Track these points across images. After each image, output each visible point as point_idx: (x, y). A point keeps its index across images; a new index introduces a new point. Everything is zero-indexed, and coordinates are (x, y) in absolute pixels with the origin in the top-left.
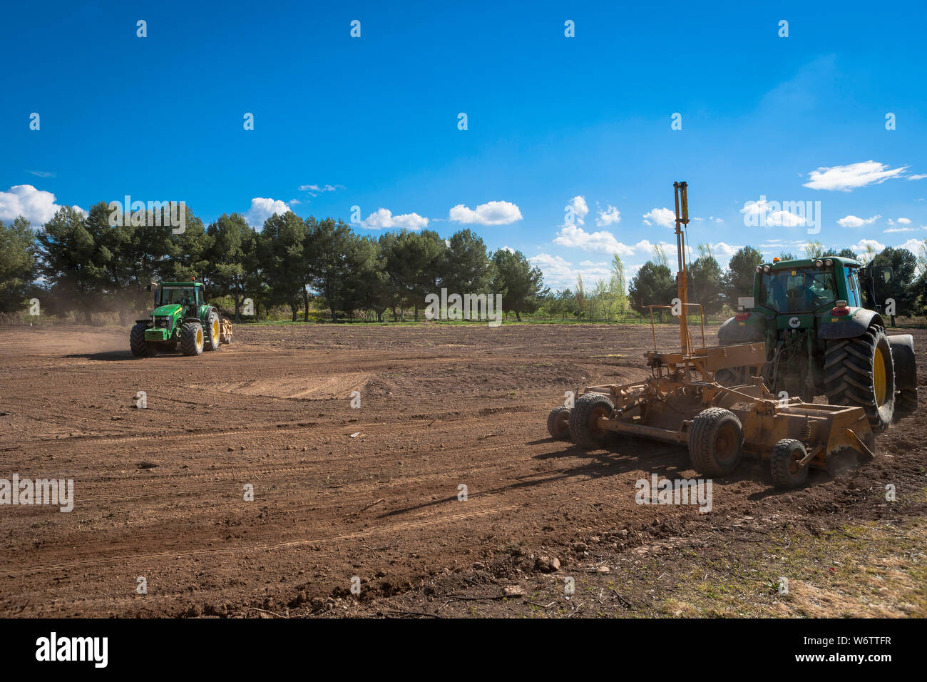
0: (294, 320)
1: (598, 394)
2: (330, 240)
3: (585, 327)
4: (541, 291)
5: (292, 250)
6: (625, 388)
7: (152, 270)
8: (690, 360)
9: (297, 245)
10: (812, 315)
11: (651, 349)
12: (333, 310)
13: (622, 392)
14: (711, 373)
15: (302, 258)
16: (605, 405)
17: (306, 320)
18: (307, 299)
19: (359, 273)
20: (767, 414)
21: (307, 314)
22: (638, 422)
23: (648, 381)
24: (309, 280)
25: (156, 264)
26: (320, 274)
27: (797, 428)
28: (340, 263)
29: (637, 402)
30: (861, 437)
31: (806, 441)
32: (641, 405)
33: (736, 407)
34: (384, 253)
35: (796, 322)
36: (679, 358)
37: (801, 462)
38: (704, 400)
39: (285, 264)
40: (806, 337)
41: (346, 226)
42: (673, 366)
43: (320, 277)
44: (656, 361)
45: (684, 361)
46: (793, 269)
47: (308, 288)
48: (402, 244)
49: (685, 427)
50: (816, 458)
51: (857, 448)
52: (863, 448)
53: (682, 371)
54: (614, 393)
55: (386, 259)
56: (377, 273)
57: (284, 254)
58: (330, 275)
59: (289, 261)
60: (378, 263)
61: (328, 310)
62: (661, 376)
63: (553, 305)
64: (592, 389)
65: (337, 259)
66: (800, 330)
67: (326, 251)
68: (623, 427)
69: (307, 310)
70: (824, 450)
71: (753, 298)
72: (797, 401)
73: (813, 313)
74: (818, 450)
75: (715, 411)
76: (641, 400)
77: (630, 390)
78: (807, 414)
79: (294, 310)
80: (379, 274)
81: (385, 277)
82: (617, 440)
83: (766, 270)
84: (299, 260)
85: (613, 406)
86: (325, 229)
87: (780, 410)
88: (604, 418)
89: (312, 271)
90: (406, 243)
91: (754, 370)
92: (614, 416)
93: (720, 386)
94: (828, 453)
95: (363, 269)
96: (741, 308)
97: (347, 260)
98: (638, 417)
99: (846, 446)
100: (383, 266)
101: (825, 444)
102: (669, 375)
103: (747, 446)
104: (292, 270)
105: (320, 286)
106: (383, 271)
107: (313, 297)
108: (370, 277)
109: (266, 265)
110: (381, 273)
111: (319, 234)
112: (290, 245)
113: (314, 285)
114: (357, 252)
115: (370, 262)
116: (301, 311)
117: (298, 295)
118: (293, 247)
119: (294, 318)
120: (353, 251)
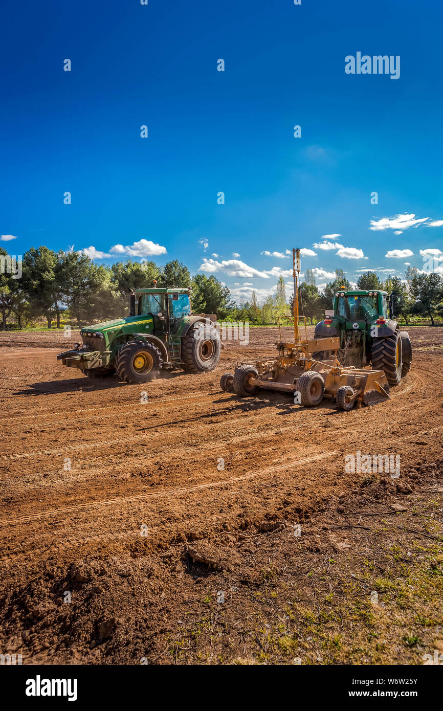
0: (49, 327)
1: (249, 366)
2: (74, 267)
3: (261, 329)
4: (229, 304)
5: (46, 276)
6: (265, 362)
8: (299, 347)
9: (49, 272)
10: (365, 323)
11: (278, 340)
12: (78, 319)
13: (263, 365)
14: (310, 354)
15: (54, 281)
16: (254, 372)
17: (58, 327)
18: (58, 312)
19: (98, 292)
20: (337, 375)
21: (59, 323)
22: (271, 380)
23: (277, 358)
24: (60, 298)
26: (68, 293)
27: (351, 381)
28: (83, 285)
29: (271, 370)
30: (382, 386)
31: (355, 387)
32: (273, 372)
33: (322, 371)
34: (116, 278)
35: (356, 326)
36: (293, 345)
37: (351, 398)
38: (306, 368)
39: (41, 286)
40: (362, 335)
41: (87, 257)
42: (290, 350)
43: (68, 295)
44: (281, 347)
45: (296, 347)
46: (356, 296)
47: (59, 303)
48: (129, 271)
49: (295, 382)
50: (359, 396)
51: (380, 392)
52: (383, 391)
53: (294, 353)
54: (258, 366)
55: (117, 281)
56: (111, 292)
57: (39, 278)
58: (76, 294)
59: (43, 284)
60: (112, 284)
61: (76, 320)
62: (284, 356)
63: (237, 314)
64: (245, 363)
65: (81, 282)
66: (359, 330)
67: (72, 276)
68: (263, 383)
69: (58, 320)
70: (363, 392)
71: (334, 311)
72: (353, 368)
73: (366, 321)
74: (360, 392)
75: (310, 373)
76: (273, 369)
77: (267, 364)
78: (355, 374)
79: (49, 320)
80: (113, 293)
81: (117, 295)
82: (259, 391)
83: (342, 295)
84: (51, 283)
85: (257, 372)
86: (72, 260)
87: (344, 373)
88: (253, 379)
89: (62, 291)
90: (132, 270)
91: (333, 352)
92: (258, 378)
93: (314, 360)
94: (365, 393)
95: (101, 289)
96: (328, 317)
97: (88, 283)
98: (272, 378)
99: (374, 390)
100: (116, 286)
101: (364, 389)
102: (288, 355)
103: (327, 392)
104: (46, 290)
105: (68, 302)
106: (116, 290)
107: (64, 310)
108: (106, 294)
109: (26, 287)
110: (114, 292)
111: (67, 263)
112: (44, 271)
113: (64, 301)
114: (97, 276)
115: (106, 284)
116: (54, 321)
117: (52, 309)
118: (47, 273)
119: (49, 326)
120: (93, 275)
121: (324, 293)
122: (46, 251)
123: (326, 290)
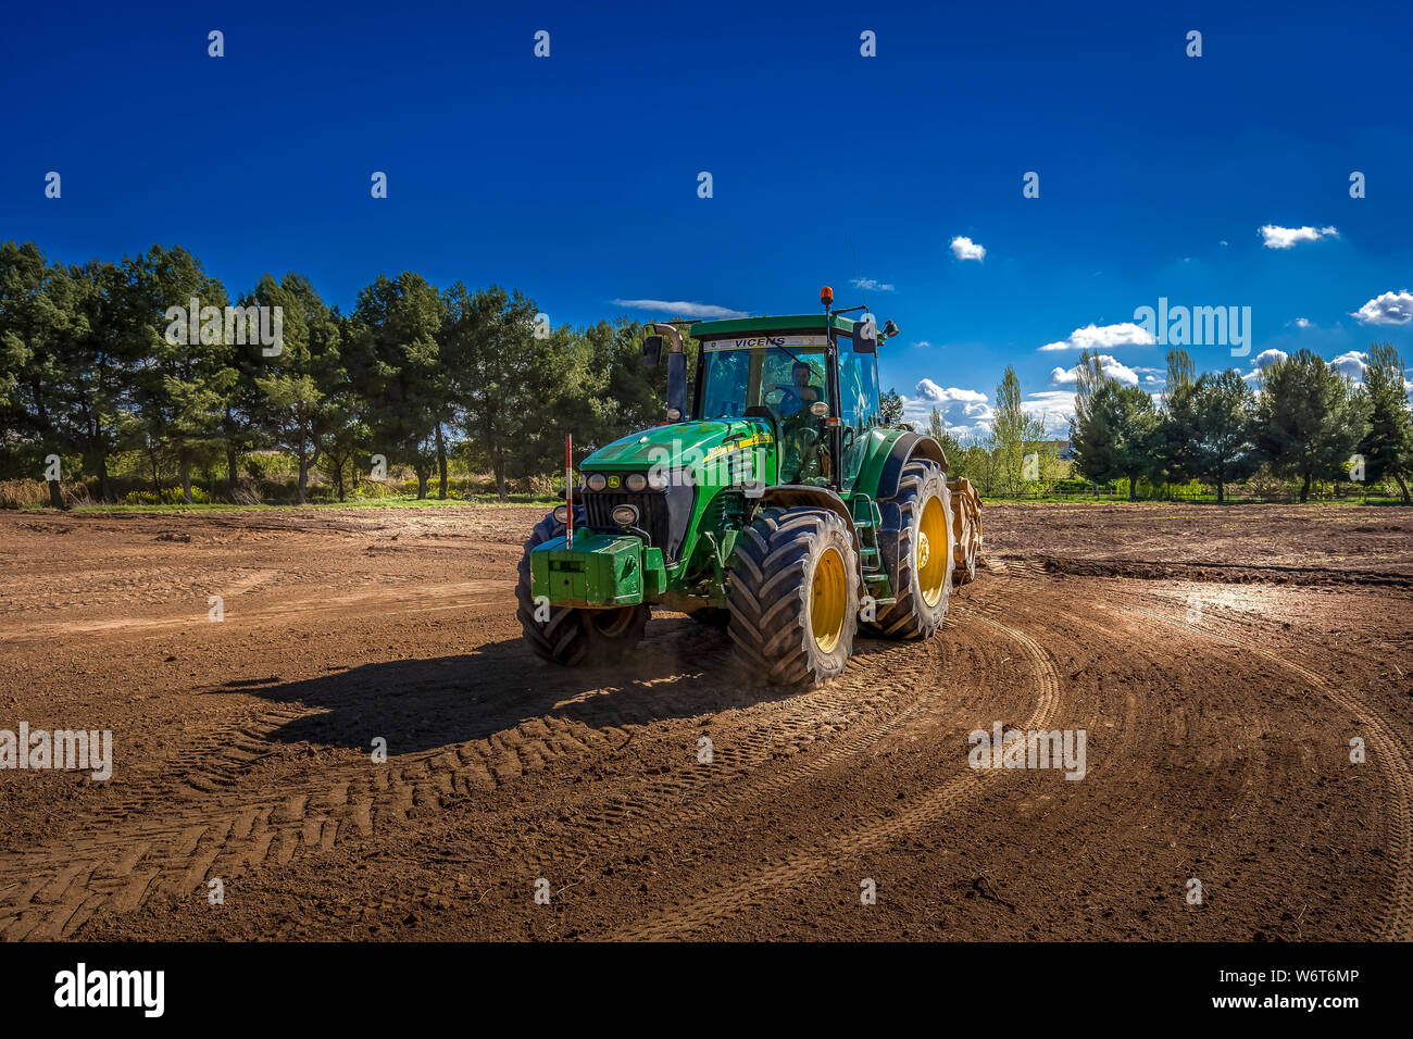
0: (421, 496)
2: (493, 332)
5: (414, 352)
7: (117, 391)
9: (424, 341)
12: (499, 475)
15: (435, 368)
17: (443, 496)
19: (553, 400)
21: (443, 484)
24: (448, 415)
25: (127, 379)
26: (467, 402)
39: (403, 380)
43: (469, 408)
47: (446, 431)
55: (605, 372)
56: (590, 400)
57: (399, 358)
58: (492, 405)
59: (411, 375)
60: (591, 380)
61: (490, 477)
65: (508, 373)
67: (483, 355)
79: (423, 477)
80: (595, 402)
84: (429, 372)
86: (485, 310)
89: (455, 397)
95: (560, 391)
100: (602, 384)
104: (415, 394)
105: (471, 426)
106: (603, 397)
109: (363, 383)
110: (598, 402)
111: (474, 321)
112: (409, 340)
113: (460, 426)
114: (551, 356)
115: (576, 379)
116: (434, 480)
117: (427, 446)
118: (417, 343)
119: (422, 491)
120: (542, 355)
121: (1167, 412)
122: (417, 283)
123: (1172, 403)
